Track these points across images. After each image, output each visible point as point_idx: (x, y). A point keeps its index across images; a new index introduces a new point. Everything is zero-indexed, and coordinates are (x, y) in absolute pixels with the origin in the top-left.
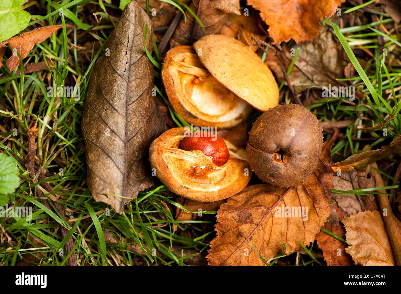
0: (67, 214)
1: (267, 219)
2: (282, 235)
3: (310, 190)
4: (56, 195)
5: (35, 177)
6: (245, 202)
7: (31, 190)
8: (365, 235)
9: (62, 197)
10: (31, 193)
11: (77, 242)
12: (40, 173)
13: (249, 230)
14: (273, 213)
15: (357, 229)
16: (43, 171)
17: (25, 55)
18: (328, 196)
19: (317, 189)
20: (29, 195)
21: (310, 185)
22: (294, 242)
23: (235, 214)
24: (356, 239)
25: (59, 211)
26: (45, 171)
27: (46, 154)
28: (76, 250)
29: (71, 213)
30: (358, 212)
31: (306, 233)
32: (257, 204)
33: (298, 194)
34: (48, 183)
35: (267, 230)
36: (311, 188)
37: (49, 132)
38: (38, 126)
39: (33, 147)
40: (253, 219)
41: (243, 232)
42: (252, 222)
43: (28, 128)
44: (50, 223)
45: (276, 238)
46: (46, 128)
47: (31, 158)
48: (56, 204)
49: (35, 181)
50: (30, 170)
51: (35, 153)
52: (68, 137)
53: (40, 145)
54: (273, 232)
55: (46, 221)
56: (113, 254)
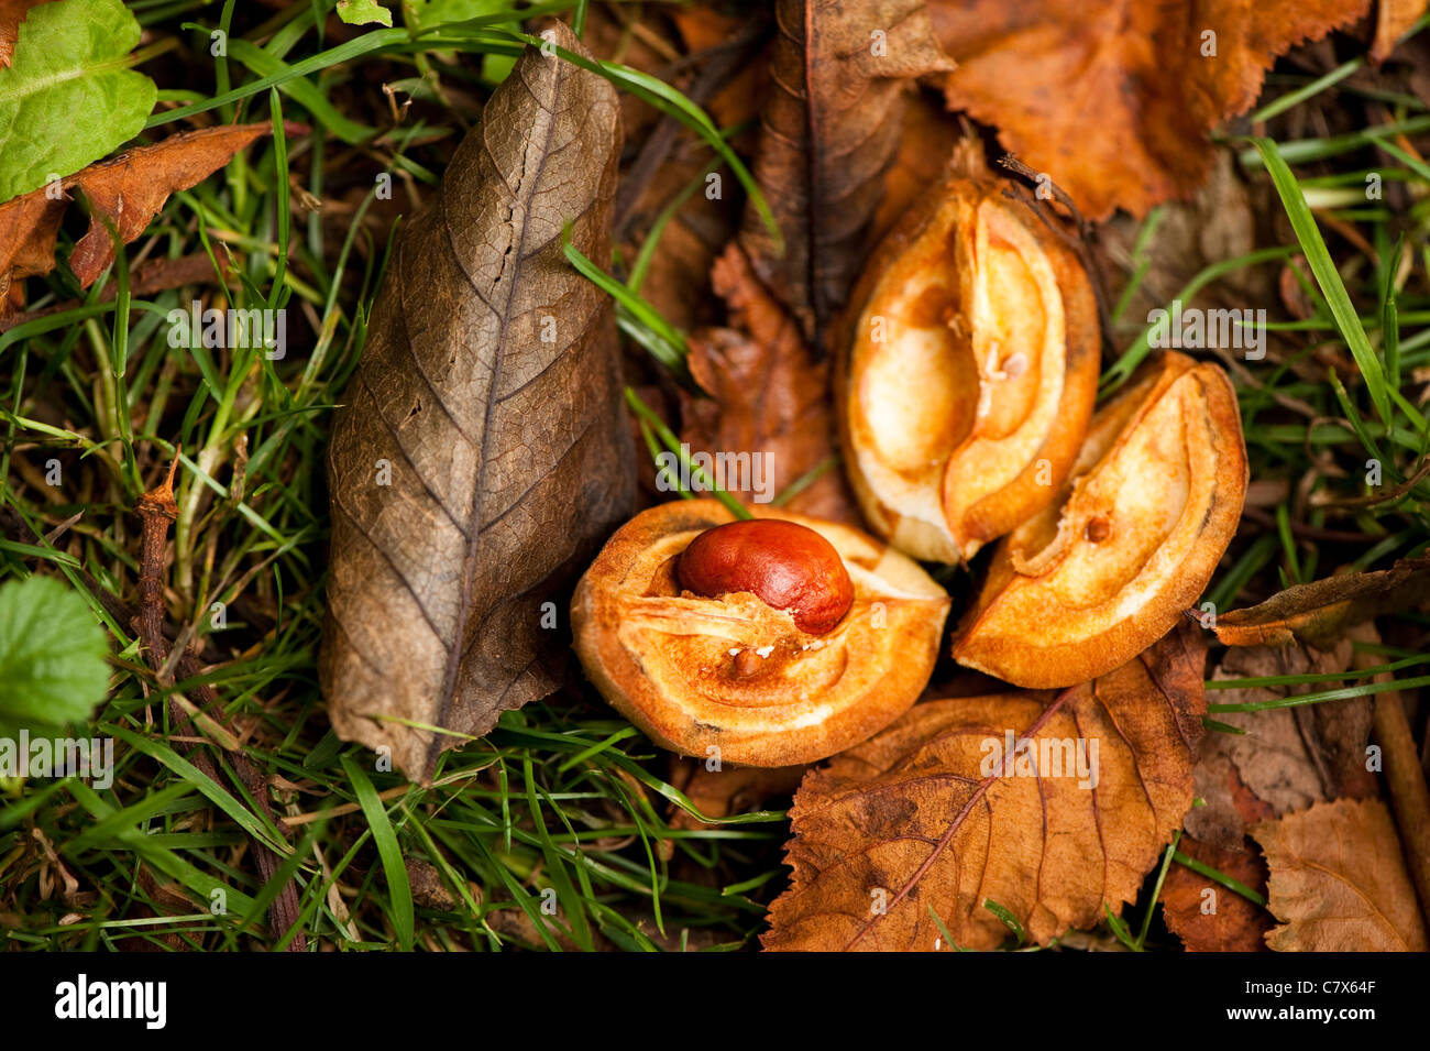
0: (277, 798)
1: (971, 824)
2: (1023, 875)
3: (1124, 715)
4: (240, 729)
5: (166, 666)
6: (892, 763)
7: (149, 712)
8: (1337, 885)
9: (260, 737)
10: (149, 721)
11: (310, 899)
12: (181, 651)
13: (908, 864)
14: (991, 799)
15: (1307, 864)
16: (193, 643)
17: (134, 228)
18: (1187, 737)
19: (1149, 712)
20: (143, 728)
21: (1121, 697)
22: (1065, 902)
23: (855, 806)
24: (1305, 899)
25: (247, 786)
26: (200, 645)
27: (205, 582)
28: (307, 926)
29: (290, 795)
30: (1309, 804)
31: (1110, 870)
32: (936, 770)
33: (1079, 731)
34: (212, 686)
35: (971, 858)
36: (1126, 708)
37: (216, 503)
38: (177, 484)
39: (160, 556)
40: (922, 821)
41: (885, 869)
42: (916, 833)
43: (142, 488)
44: (215, 829)
45: (999, 888)
46: (207, 489)
47: (150, 597)
48: (237, 761)
49: (164, 677)
50: (148, 639)
51: (167, 577)
52: (284, 524)
53: (184, 551)
54: (991, 868)
55: (202, 821)
56: (439, 942)
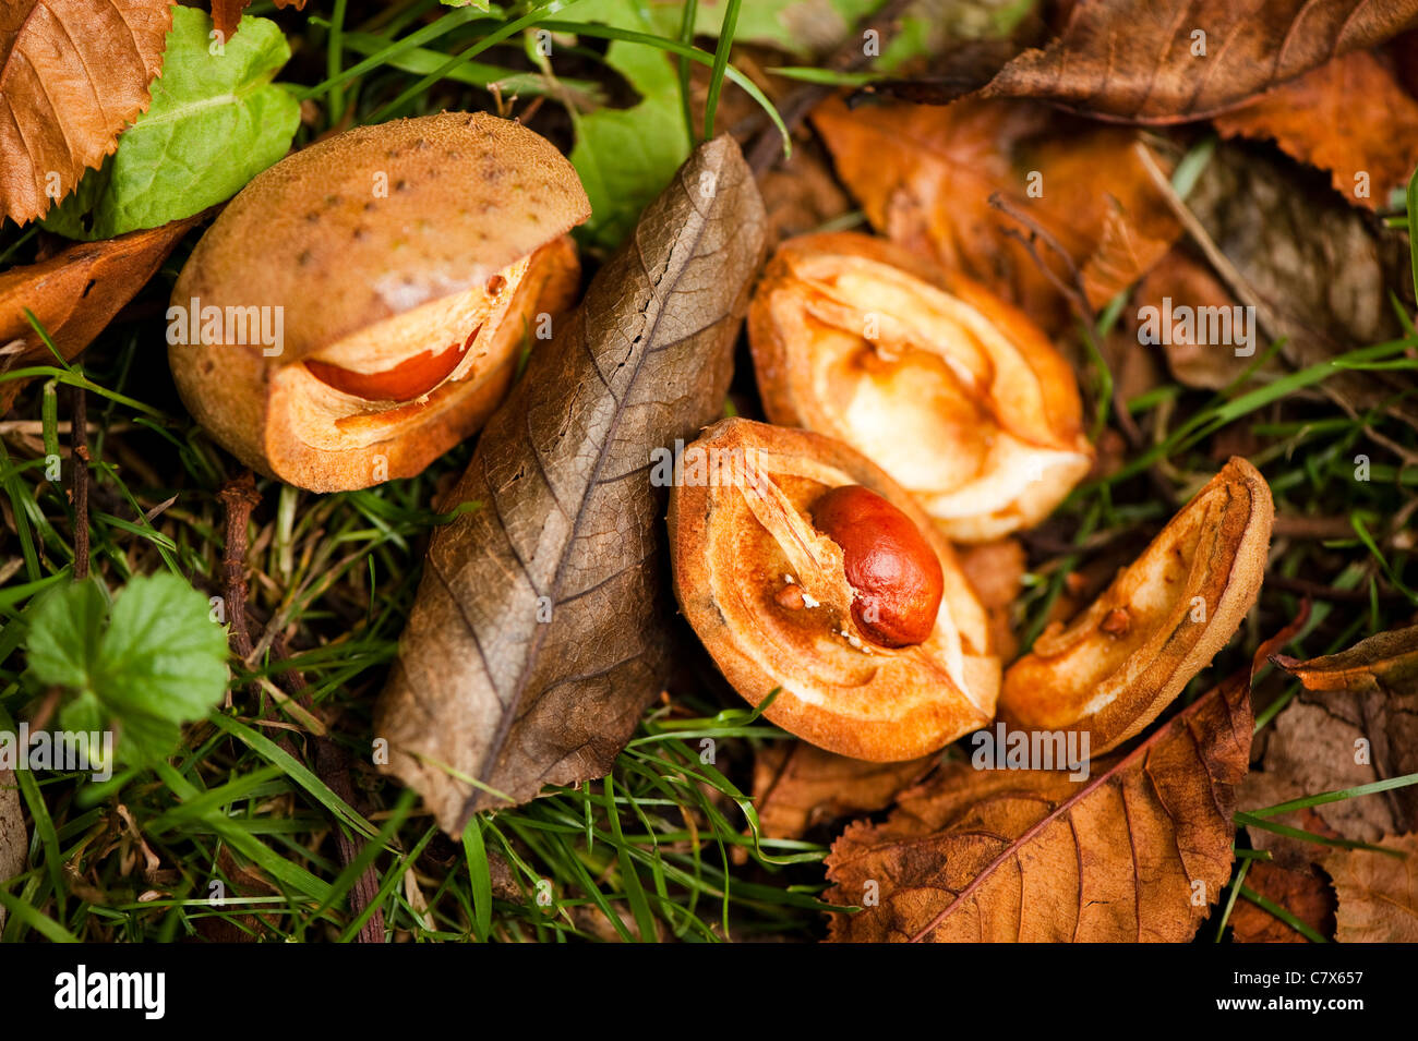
1: (1000, 881)
3: (1166, 787)
13: (928, 911)
14: (1024, 860)
18: (1221, 807)
19: (1190, 783)
21: (1167, 770)
23: (890, 857)
32: (975, 828)
33: (1124, 803)
34: (301, 672)
36: (1170, 780)
39: (243, 540)
40: (949, 873)
42: (940, 885)
47: (234, 580)
55: (283, 804)
56: (511, 936)
